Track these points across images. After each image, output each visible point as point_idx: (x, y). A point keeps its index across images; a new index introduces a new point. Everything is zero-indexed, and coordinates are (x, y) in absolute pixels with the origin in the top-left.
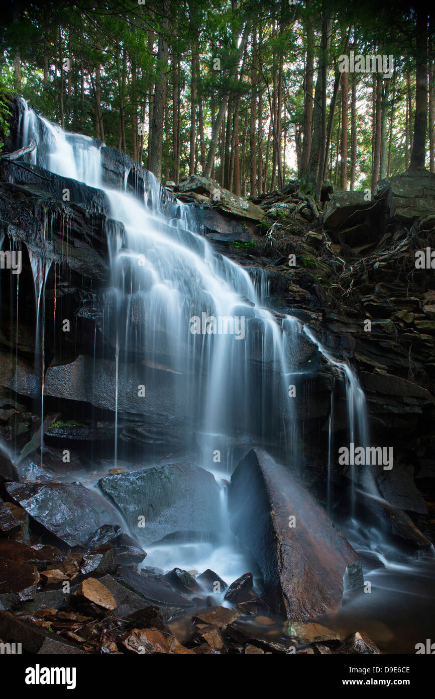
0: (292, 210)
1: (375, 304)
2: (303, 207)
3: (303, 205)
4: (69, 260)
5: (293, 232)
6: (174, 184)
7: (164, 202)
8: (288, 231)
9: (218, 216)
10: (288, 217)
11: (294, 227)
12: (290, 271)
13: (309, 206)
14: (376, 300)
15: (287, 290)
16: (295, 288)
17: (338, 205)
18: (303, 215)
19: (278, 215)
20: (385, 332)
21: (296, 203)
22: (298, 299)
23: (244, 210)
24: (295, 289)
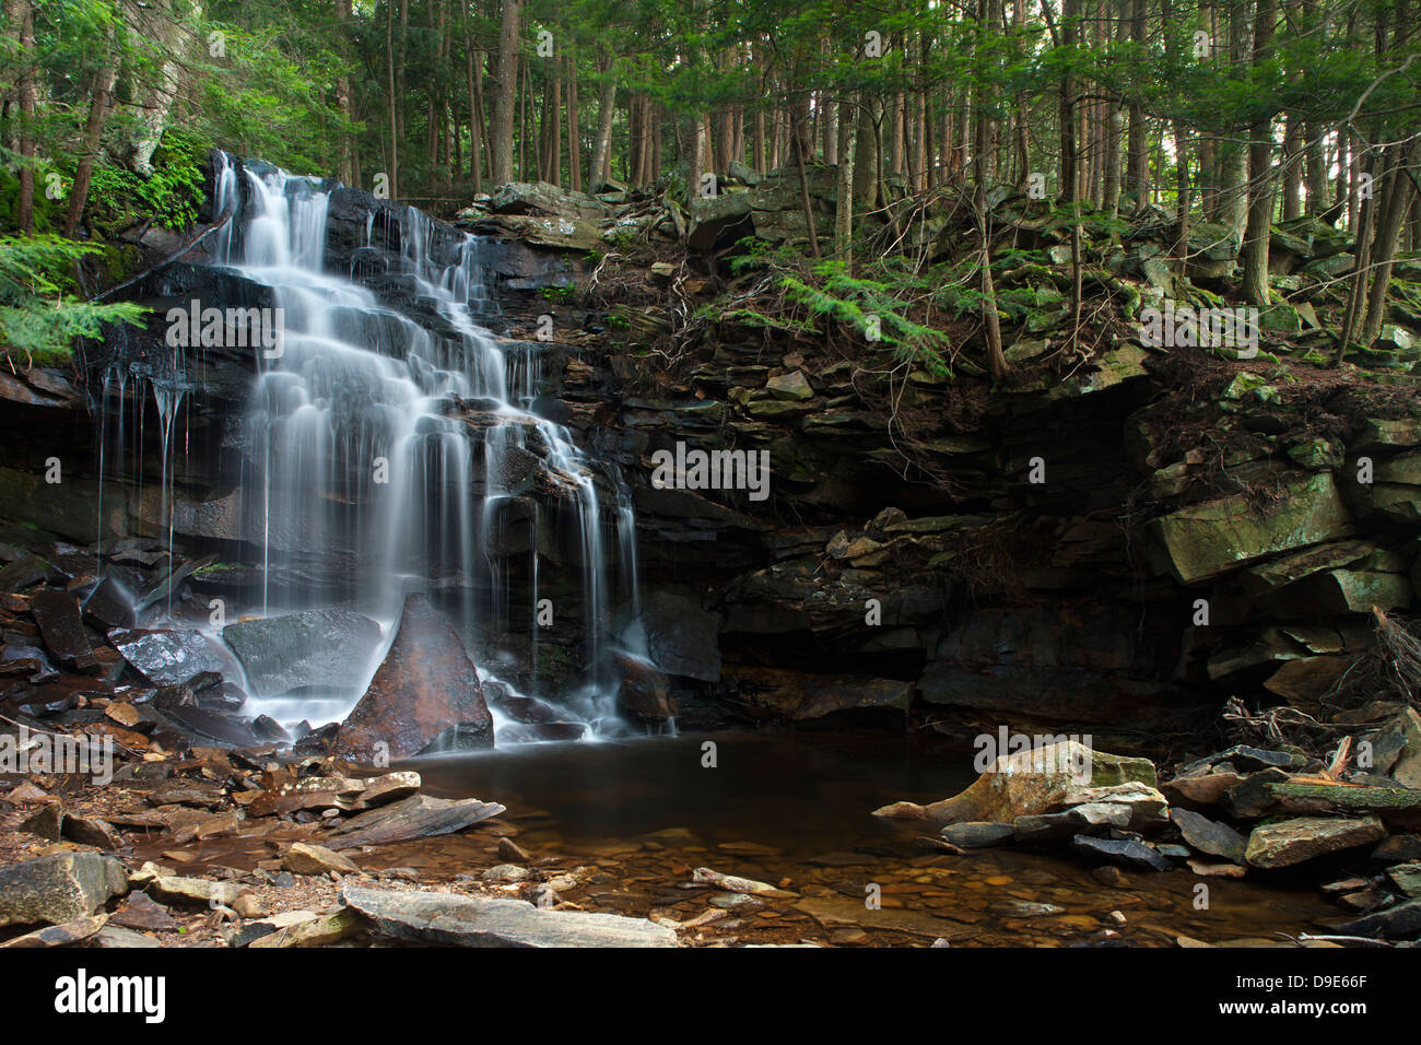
0: (642, 228)
1: (704, 378)
2: (661, 222)
3: (662, 217)
4: (206, 387)
5: (637, 264)
6: (486, 197)
7: (438, 243)
8: (628, 264)
9: (525, 251)
10: (632, 241)
11: (640, 257)
12: (586, 338)
13: (670, 219)
14: (709, 371)
15: (565, 371)
16: (577, 365)
17: (698, 219)
18: (662, 233)
19: (617, 239)
20: (704, 422)
21: (654, 213)
22: (581, 381)
23: (567, 236)
24: (578, 368)
